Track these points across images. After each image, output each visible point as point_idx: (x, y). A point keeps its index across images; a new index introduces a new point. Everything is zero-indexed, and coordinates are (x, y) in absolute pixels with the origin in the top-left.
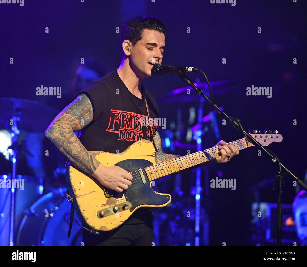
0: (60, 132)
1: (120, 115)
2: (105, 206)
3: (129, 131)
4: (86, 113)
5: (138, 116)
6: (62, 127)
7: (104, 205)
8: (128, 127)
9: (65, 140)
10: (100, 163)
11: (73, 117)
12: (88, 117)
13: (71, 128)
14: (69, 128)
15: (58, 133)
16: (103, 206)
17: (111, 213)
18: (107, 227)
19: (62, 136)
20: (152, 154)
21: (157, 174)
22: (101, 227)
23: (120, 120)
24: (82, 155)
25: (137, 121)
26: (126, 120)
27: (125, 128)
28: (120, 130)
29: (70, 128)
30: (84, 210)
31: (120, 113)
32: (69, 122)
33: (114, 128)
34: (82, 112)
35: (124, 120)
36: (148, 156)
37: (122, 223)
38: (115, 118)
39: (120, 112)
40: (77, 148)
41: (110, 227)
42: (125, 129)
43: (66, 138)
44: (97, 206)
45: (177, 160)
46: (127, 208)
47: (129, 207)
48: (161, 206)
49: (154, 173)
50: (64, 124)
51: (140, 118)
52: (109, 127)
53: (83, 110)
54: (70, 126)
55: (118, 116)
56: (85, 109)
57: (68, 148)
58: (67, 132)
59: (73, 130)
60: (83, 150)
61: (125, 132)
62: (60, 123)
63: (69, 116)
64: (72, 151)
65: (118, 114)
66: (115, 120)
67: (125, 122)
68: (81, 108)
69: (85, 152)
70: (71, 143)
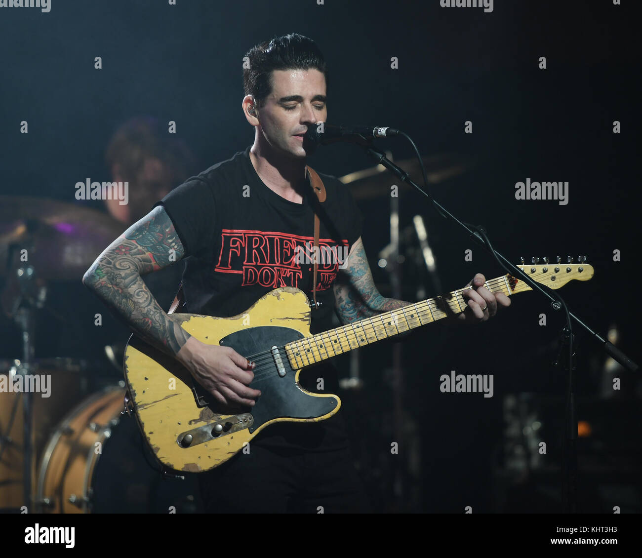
0: (109, 276)
1: (245, 238)
2: (196, 423)
3: (267, 270)
4: (170, 238)
5: (290, 237)
6: (114, 266)
7: (194, 420)
8: (263, 261)
9: (118, 290)
10: (189, 336)
11: (141, 246)
12: (173, 247)
13: (132, 268)
14: (128, 267)
15: (106, 277)
16: (193, 422)
17: (209, 436)
18: (199, 465)
19: (112, 284)
20: (302, 316)
21: (310, 355)
22: (187, 465)
23: (243, 249)
24: (150, 321)
25: (288, 249)
26: (258, 249)
27: (256, 263)
28: (244, 267)
29: (130, 268)
30: (151, 433)
31: (244, 236)
32: (129, 256)
33: (230, 265)
34: (161, 237)
35: (254, 249)
36: (293, 319)
37: (230, 455)
38: (231, 246)
39: (245, 234)
40: (140, 307)
41: (205, 465)
42: (256, 266)
43: (119, 287)
44: (179, 424)
45: (355, 326)
46: (243, 425)
47: (247, 423)
48: (316, 419)
49: (302, 353)
50: (120, 261)
51: (295, 242)
52: (219, 264)
53: (162, 232)
54: (130, 264)
55: (238, 243)
56: (167, 230)
57: (123, 307)
58: (123, 275)
59: (137, 271)
60: (154, 310)
61: (257, 271)
62: (113, 259)
63: (133, 245)
64: (131, 313)
65: (241, 238)
66: (231, 250)
67: (255, 253)
68: (159, 228)
69: (158, 315)
70: (128, 296)
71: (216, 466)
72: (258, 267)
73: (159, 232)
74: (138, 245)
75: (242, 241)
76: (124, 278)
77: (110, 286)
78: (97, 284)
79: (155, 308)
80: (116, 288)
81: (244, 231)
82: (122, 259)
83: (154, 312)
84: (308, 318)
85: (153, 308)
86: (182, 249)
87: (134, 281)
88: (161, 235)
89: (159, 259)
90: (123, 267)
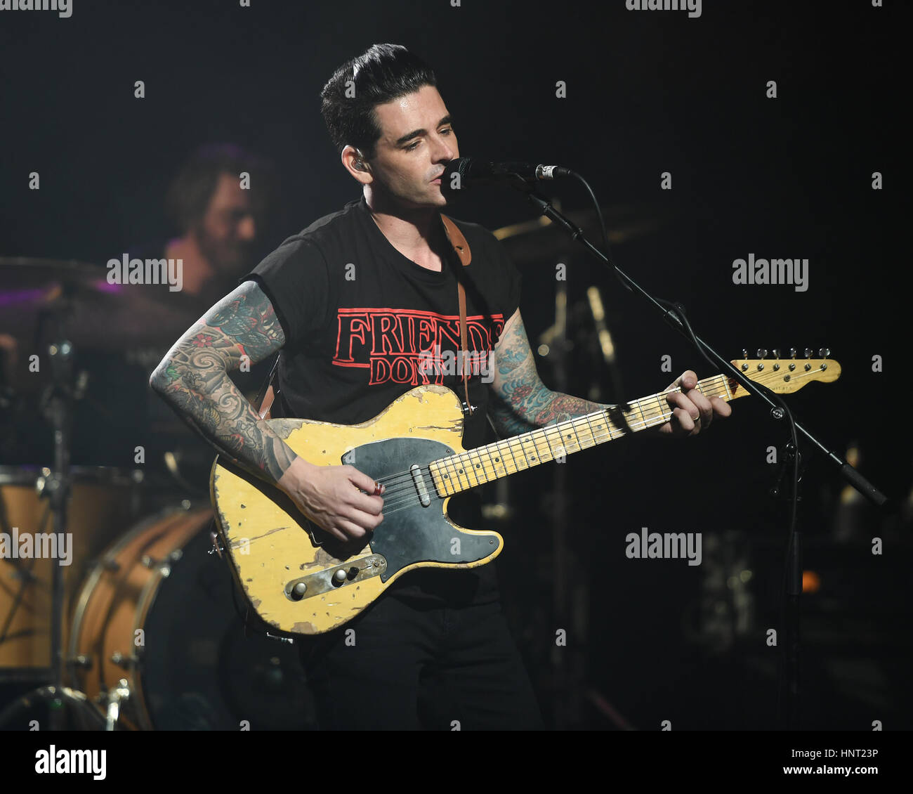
0: (186, 377)
1: (370, 319)
2: (309, 568)
3: (402, 361)
4: (266, 324)
5: (429, 316)
6: (192, 362)
7: (307, 564)
8: (396, 349)
9: (198, 397)
10: (295, 456)
11: (227, 335)
12: (271, 335)
13: (215, 365)
14: (210, 364)
15: (181, 378)
16: (306, 567)
17: (328, 585)
18: (313, 625)
19: (189, 388)
20: (452, 425)
21: (463, 477)
22: (297, 624)
23: (368, 335)
24: (241, 439)
25: (426, 332)
26: (388, 333)
27: (388, 353)
28: (371, 359)
29: (213, 365)
30: (250, 580)
31: (369, 316)
32: (212, 348)
33: (352, 357)
34: (254, 322)
35: (384, 333)
36: (440, 428)
37: (356, 612)
38: (352, 330)
39: (369, 313)
40: (227, 420)
41: (322, 624)
42: (388, 357)
43: (199, 393)
44: (288, 568)
45: (523, 440)
46: (372, 572)
47: (378, 568)
48: (471, 565)
49: (453, 475)
50: (199, 356)
51: (436, 323)
52: (337, 355)
53: (256, 316)
54: (213, 360)
55: (361, 325)
56: (263, 314)
57: (204, 420)
58: (204, 376)
59: (223, 369)
60: (246, 423)
61: (389, 363)
62: (189, 354)
63: (217, 334)
64: (215, 428)
65: (364, 319)
66: (352, 336)
67: (385, 338)
68: (251, 310)
69: (252, 429)
70: (212, 405)
71: (336, 626)
72: (391, 358)
73: (252, 316)
74: (224, 335)
75: (366, 322)
76: (206, 380)
77: (186, 391)
78: (169, 388)
79: (248, 419)
80: (195, 394)
81: (369, 310)
82: (202, 353)
83: (247, 426)
84: (460, 428)
85: (245, 419)
86: (283, 337)
87: (218, 384)
88: (255, 320)
89: (251, 353)
90: (204, 363)
